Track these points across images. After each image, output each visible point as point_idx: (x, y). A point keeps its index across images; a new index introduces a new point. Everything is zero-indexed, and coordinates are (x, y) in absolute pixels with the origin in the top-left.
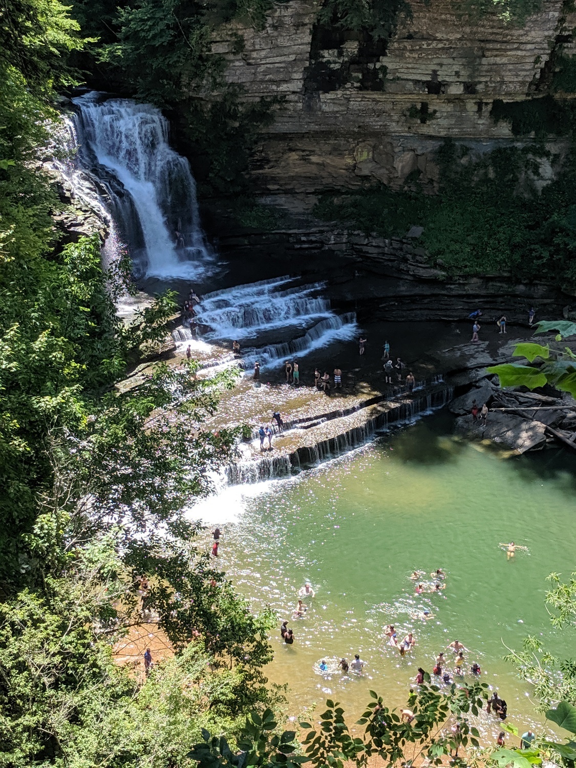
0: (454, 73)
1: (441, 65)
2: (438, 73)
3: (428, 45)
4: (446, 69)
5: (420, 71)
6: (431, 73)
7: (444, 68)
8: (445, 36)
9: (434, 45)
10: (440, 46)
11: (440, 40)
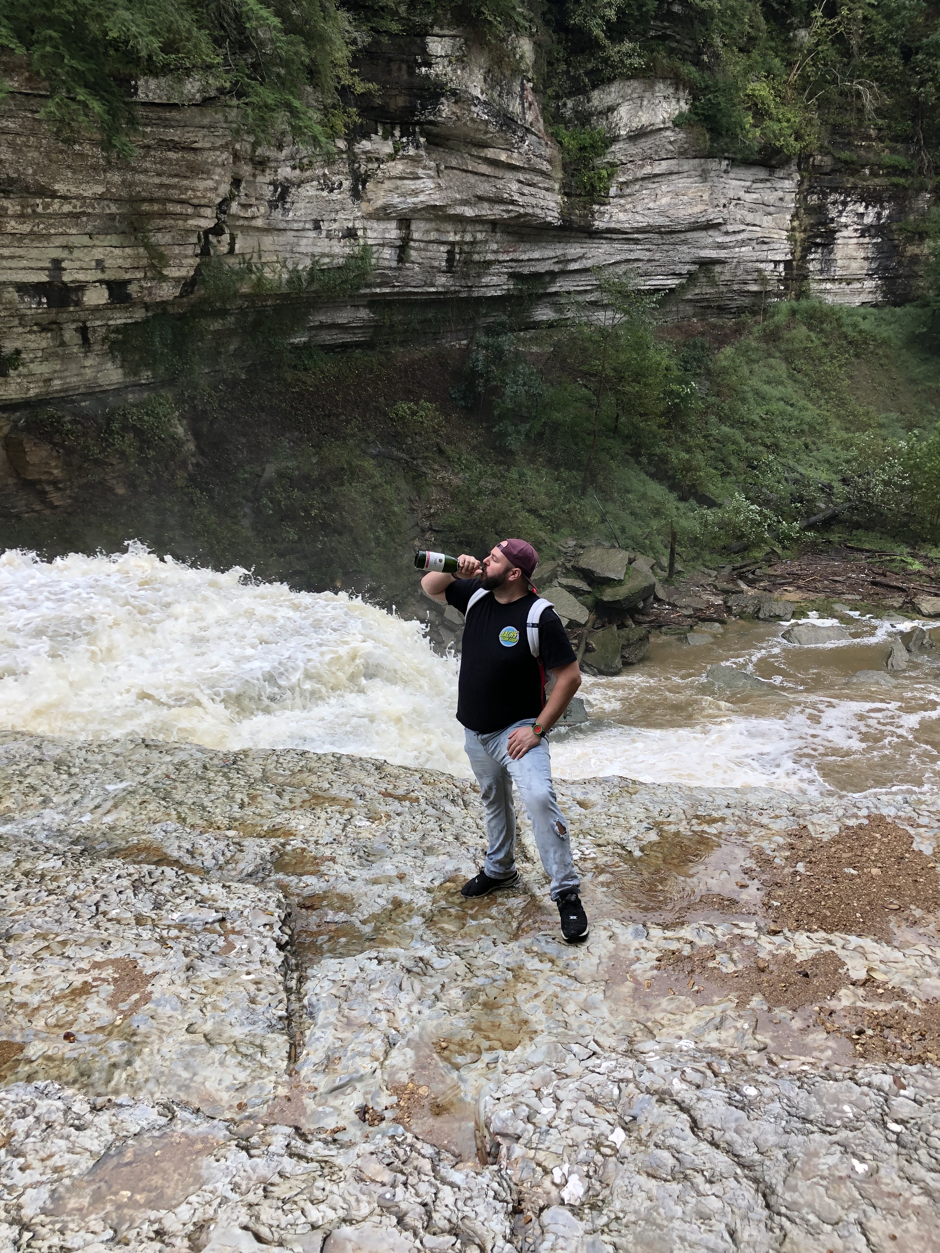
0: (93, 263)
1: (69, 248)
2: (64, 265)
3: (46, 206)
4: (81, 255)
5: (24, 263)
6: (48, 265)
7: (77, 253)
8: (73, 189)
9: (56, 206)
10: (67, 208)
11: (64, 198)
